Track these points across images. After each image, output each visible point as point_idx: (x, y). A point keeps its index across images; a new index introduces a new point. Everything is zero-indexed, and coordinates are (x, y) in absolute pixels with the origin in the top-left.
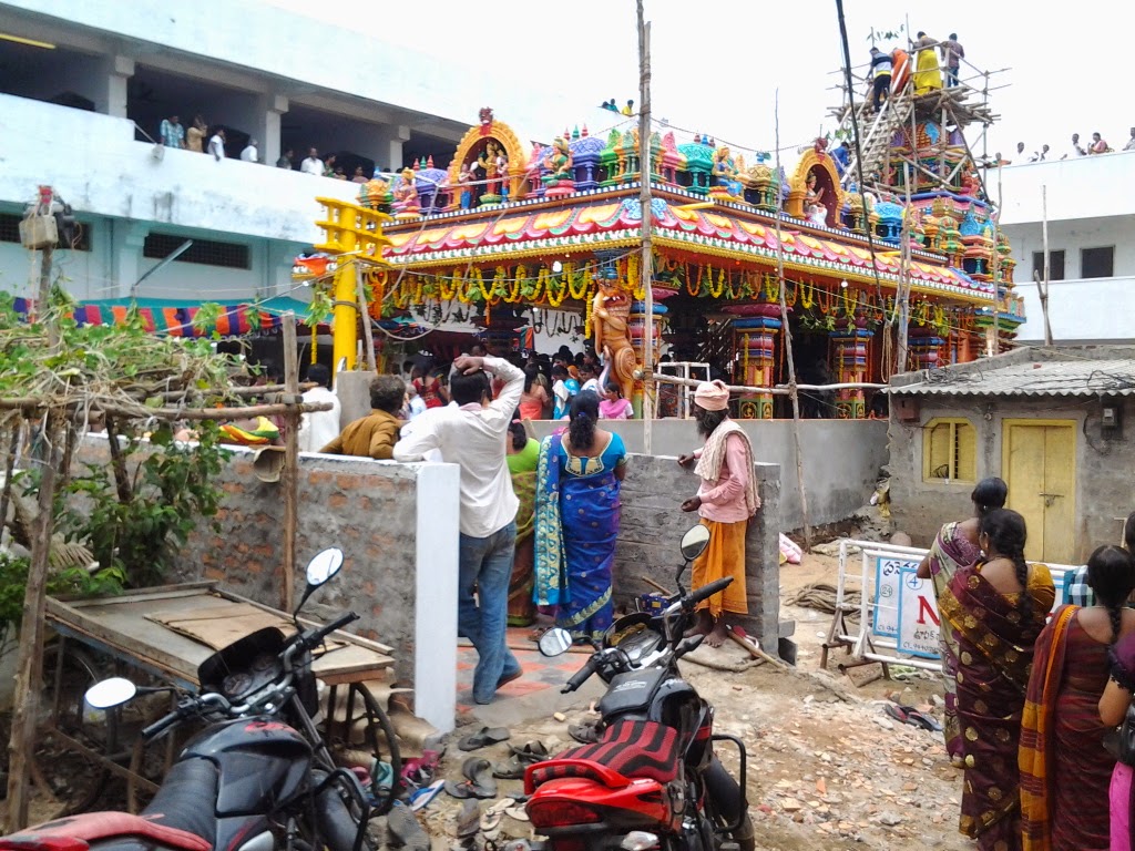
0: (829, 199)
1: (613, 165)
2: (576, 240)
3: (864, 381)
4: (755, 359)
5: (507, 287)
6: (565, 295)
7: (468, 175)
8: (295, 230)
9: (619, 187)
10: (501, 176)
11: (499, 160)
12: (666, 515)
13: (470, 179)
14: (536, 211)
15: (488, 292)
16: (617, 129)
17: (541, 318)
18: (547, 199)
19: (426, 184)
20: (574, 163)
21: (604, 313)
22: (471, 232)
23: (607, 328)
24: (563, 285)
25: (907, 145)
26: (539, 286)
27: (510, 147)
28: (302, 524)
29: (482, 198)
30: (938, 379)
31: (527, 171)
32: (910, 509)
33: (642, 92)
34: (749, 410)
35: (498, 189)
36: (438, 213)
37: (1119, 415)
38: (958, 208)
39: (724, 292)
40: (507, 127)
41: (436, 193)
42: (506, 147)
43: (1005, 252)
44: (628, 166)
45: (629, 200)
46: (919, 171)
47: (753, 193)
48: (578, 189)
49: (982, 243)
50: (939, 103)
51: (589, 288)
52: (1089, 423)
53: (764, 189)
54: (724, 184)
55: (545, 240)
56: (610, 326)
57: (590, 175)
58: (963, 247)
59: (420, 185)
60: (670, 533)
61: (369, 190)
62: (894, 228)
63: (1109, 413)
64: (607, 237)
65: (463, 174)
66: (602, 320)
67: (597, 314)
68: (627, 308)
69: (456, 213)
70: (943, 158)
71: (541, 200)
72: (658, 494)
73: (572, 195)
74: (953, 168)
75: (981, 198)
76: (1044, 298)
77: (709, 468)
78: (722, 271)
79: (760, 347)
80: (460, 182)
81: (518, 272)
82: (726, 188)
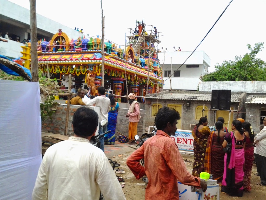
0: (132, 57)
1: (91, 45)
2: (84, 61)
3: (137, 95)
4: (118, 90)
5: (66, 71)
6: (80, 73)
7: (55, 44)
8: (2, 52)
9: (93, 50)
10: (63, 45)
11: (63, 41)
12: (122, 120)
13: (55, 45)
14: (73, 54)
15: (61, 71)
16: (92, 37)
17: (65, 78)
18: (75, 51)
19: (44, 45)
20: (82, 44)
21: (90, 78)
22: (56, 57)
23: (90, 81)
24: (80, 71)
25: (143, 46)
26: (74, 71)
27: (66, 39)
28: (63, 119)
29: (58, 49)
30: (154, 96)
31: (70, 44)
32: (149, 122)
33: (103, 31)
34: (116, 101)
35: (63, 48)
36: (47, 52)
37: (190, 104)
38: (153, 60)
39: (114, 75)
40: (65, 34)
41: (47, 47)
42: (65, 38)
43: (161, 70)
44: (95, 46)
45: (96, 54)
46: (145, 52)
47: (119, 54)
48: (83, 50)
49: (157, 68)
50: (150, 38)
51: (86, 72)
52: (184, 105)
53: (121, 53)
54: (114, 52)
55: (76, 61)
56: (91, 81)
57: (86, 47)
58: (154, 69)
59: (42, 45)
60: (123, 123)
61: (28, 45)
62: (143, 64)
63: (188, 103)
64: (92, 61)
65: (54, 43)
66: (89, 79)
67: (88, 78)
68: (95, 77)
69: (52, 52)
70: (150, 50)
71: (74, 51)
72: (121, 116)
73: (82, 51)
74: (152, 52)
75: (157, 58)
76: (170, 80)
77: (131, 110)
78: (114, 71)
79: (119, 87)
80: (53, 45)
81: (69, 67)
82: (114, 53)
